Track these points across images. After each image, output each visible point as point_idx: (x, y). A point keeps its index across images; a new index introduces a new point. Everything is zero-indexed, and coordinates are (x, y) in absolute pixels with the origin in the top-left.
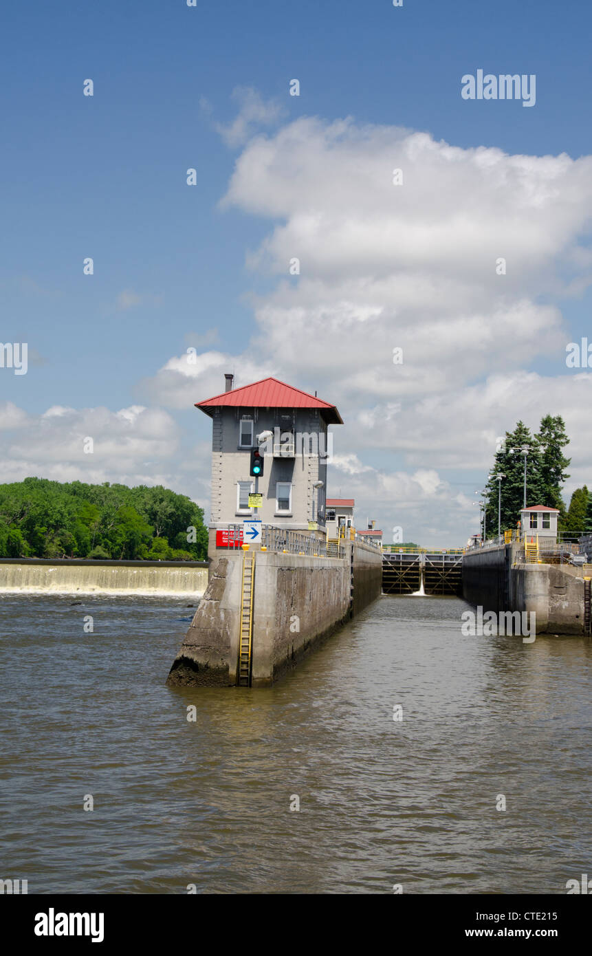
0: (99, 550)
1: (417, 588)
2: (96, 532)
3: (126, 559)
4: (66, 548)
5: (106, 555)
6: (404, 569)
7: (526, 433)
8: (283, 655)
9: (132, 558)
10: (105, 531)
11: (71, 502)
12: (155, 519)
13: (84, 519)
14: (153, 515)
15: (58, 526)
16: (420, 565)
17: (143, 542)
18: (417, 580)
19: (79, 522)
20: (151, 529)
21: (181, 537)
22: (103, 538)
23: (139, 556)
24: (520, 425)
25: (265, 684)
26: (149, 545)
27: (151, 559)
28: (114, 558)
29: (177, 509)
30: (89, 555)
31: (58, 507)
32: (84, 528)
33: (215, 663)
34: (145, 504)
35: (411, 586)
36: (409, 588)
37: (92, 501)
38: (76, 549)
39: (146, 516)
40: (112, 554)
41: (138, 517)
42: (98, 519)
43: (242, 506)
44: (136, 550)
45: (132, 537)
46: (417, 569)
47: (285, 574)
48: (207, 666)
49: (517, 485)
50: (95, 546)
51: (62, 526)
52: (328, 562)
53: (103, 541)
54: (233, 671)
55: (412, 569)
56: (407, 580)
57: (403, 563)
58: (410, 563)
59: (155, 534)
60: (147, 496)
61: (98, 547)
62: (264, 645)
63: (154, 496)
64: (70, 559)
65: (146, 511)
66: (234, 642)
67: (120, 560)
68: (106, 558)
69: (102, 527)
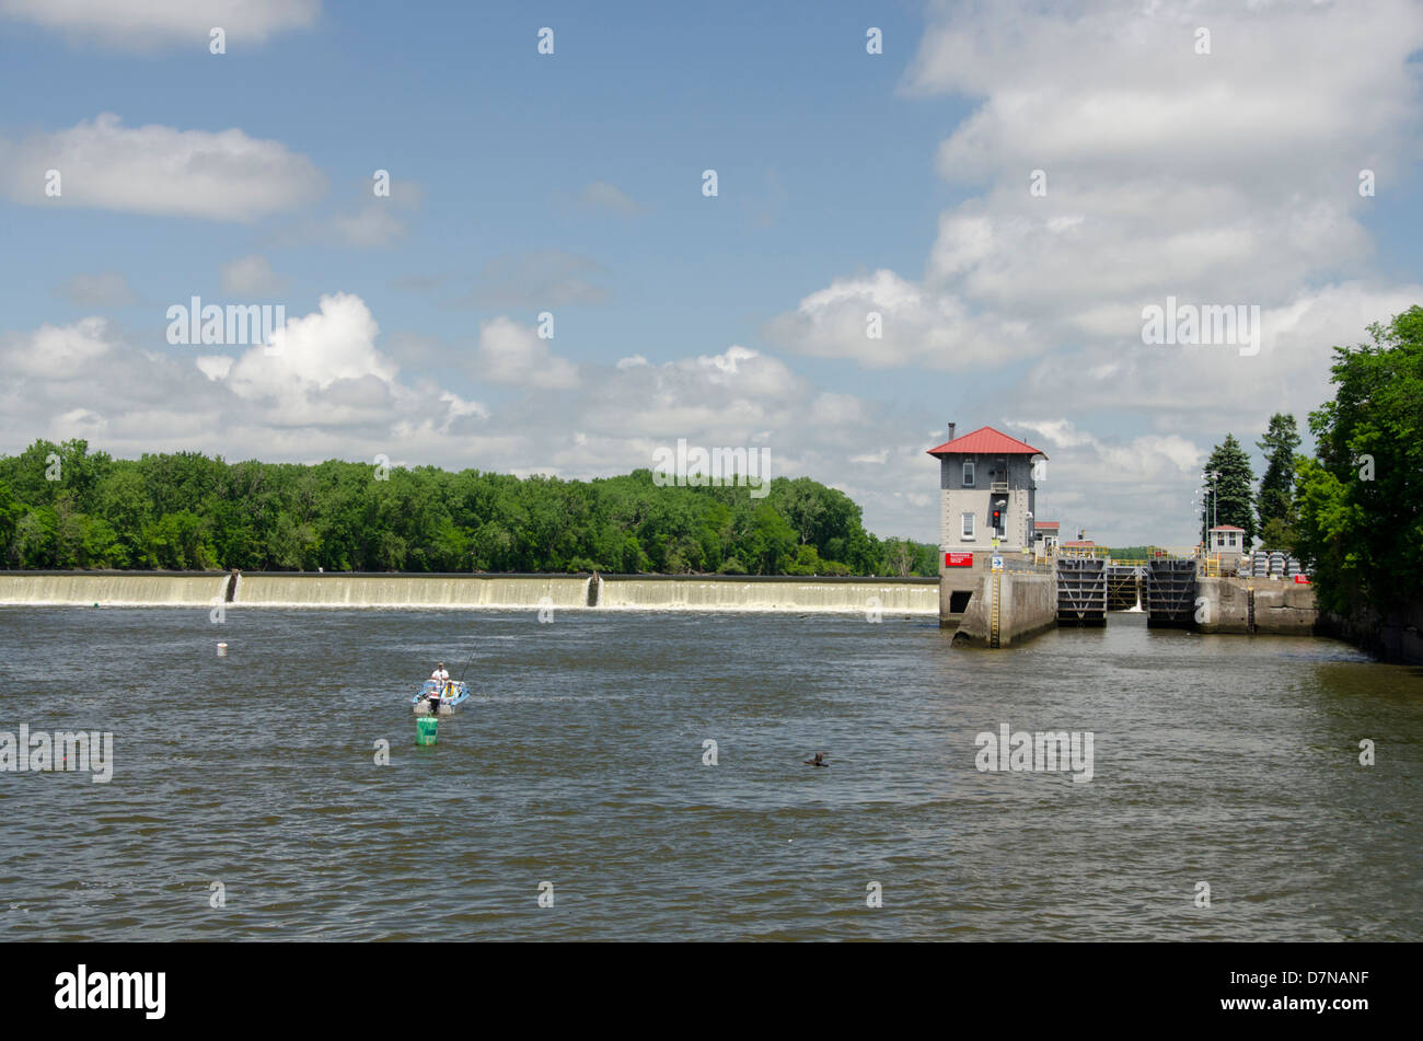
0: (733, 563)
1: (1134, 603)
2: (727, 540)
3: (766, 574)
4: (692, 560)
5: (742, 569)
6: (1119, 583)
7: (1235, 446)
8: (1015, 633)
9: (772, 573)
10: (740, 538)
11: (696, 502)
12: (800, 522)
13: (712, 522)
14: (797, 517)
15: (679, 533)
16: (1137, 579)
17: (786, 551)
18: (1134, 595)
19: (706, 528)
20: (794, 534)
21: (832, 544)
22: (737, 547)
23: (783, 570)
24: (1229, 437)
25: (1007, 646)
26: (794, 555)
27: (796, 574)
28: (750, 573)
29: (828, 507)
30: (720, 570)
31: (680, 508)
32: (711, 534)
33: (978, 635)
34: (787, 501)
35: (1127, 602)
36: (1124, 604)
37: (720, 500)
38: (703, 562)
39: (788, 518)
40: (749, 567)
41: (779, 519)
42: (730, 522)
43: (967, 533)
44: (778, 562)
45: (772, 546)
46: (1134, 583)
47: (1016, 585)
48: (974, 637)
49: (1225, 498)
50: (726, 558)
51: (686, 532)
52: (1038, 578)
53: (737, 551)
54: (989, 639)
55: (1127, 583)
56: (1121, 595)
57: (1118, 577)
58: (1126, 577)
59: (800, 541)
60: (790, 492)
61: (731, 559)
62: (1005, 625)
63: (798, 491)
64: (697, 574)
65: (788, 511)
66: (989, 623)
67: (758, 576)
68: (742, 574)
69: (734, 533)
